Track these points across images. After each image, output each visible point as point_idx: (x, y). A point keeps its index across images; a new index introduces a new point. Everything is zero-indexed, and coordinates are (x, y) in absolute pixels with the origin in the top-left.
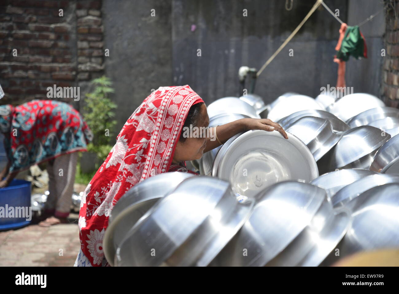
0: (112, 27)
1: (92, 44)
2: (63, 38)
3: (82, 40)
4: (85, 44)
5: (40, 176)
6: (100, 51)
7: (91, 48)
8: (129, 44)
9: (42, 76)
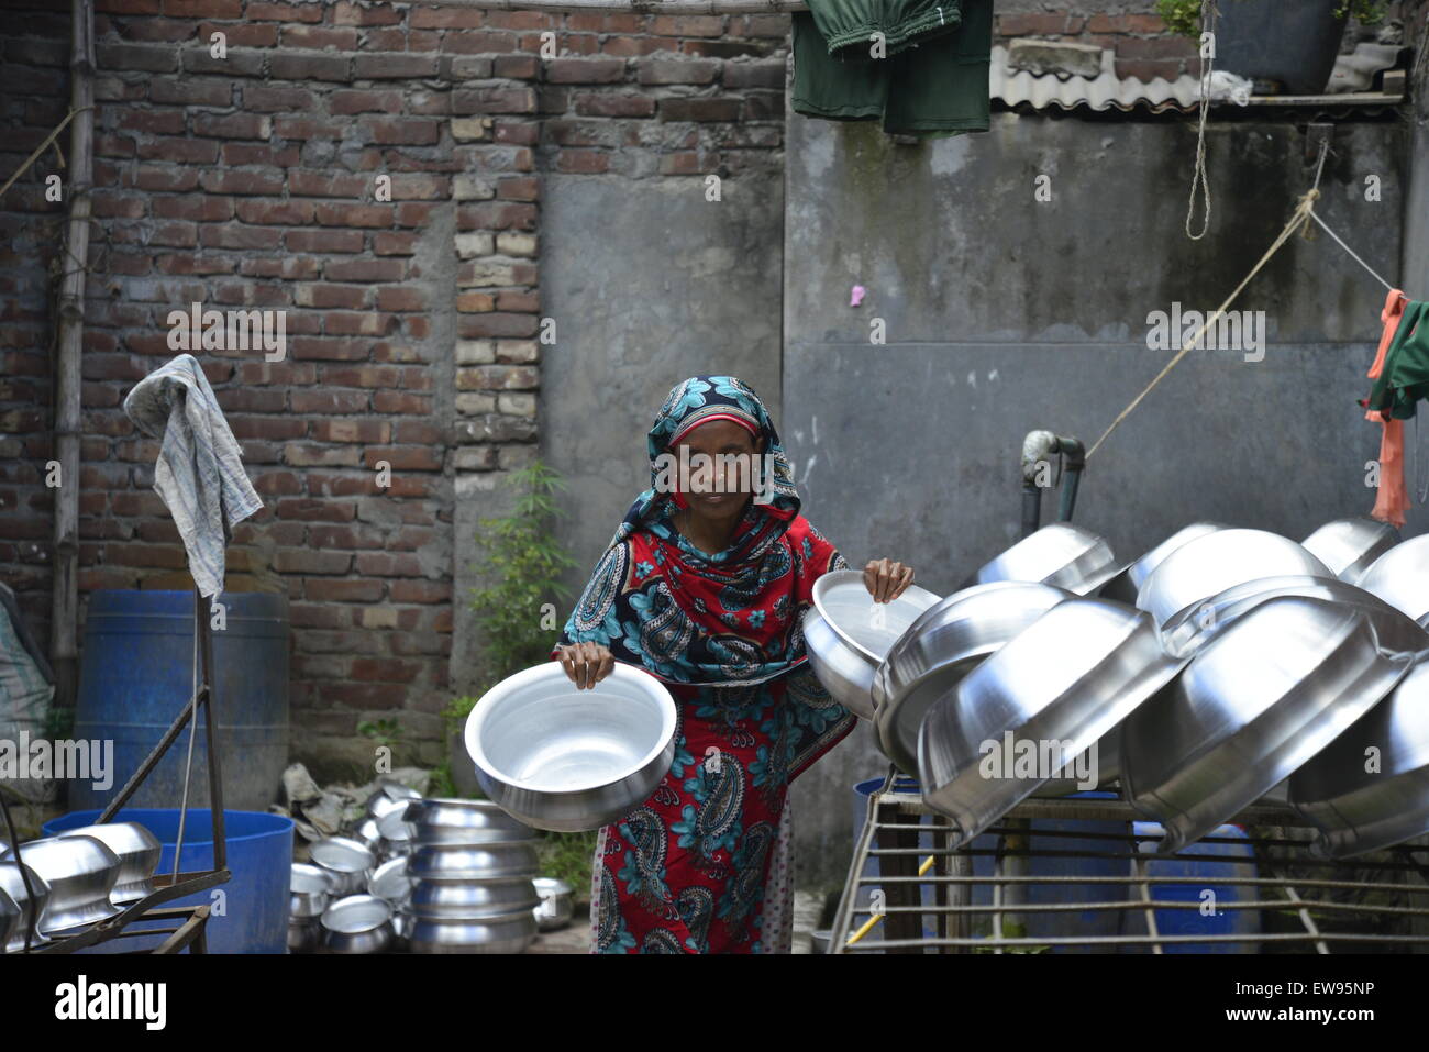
0: (576, 291)
1: (503, 350)
2: (405, 328)
3: (471, 337)
4: (480, 351)
5: (314, 802)
6: (531, 371)
7: (500, 360)
8: (628, 350)
9: (332, 455)
